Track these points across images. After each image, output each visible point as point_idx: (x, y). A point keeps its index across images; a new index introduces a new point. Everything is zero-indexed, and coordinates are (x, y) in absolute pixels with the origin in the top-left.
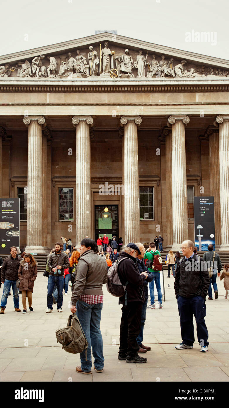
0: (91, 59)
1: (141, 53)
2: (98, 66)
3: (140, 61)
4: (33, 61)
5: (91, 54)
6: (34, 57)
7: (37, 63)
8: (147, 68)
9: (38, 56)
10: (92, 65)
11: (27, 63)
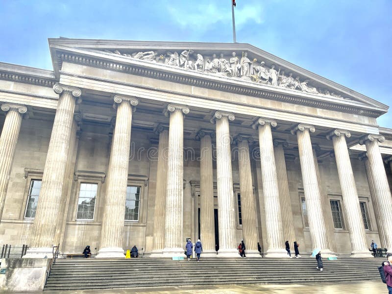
0: (234, 63)
1: (274, 67)
2: (239, 70)
3: (273, 74)
4: (183, 53)
5: (233, 59)
6: (183, 50)
7: (186, 56)
8: (279, 79)
9: (188, 50)
10: (234, 68)
11: (176, 54)
